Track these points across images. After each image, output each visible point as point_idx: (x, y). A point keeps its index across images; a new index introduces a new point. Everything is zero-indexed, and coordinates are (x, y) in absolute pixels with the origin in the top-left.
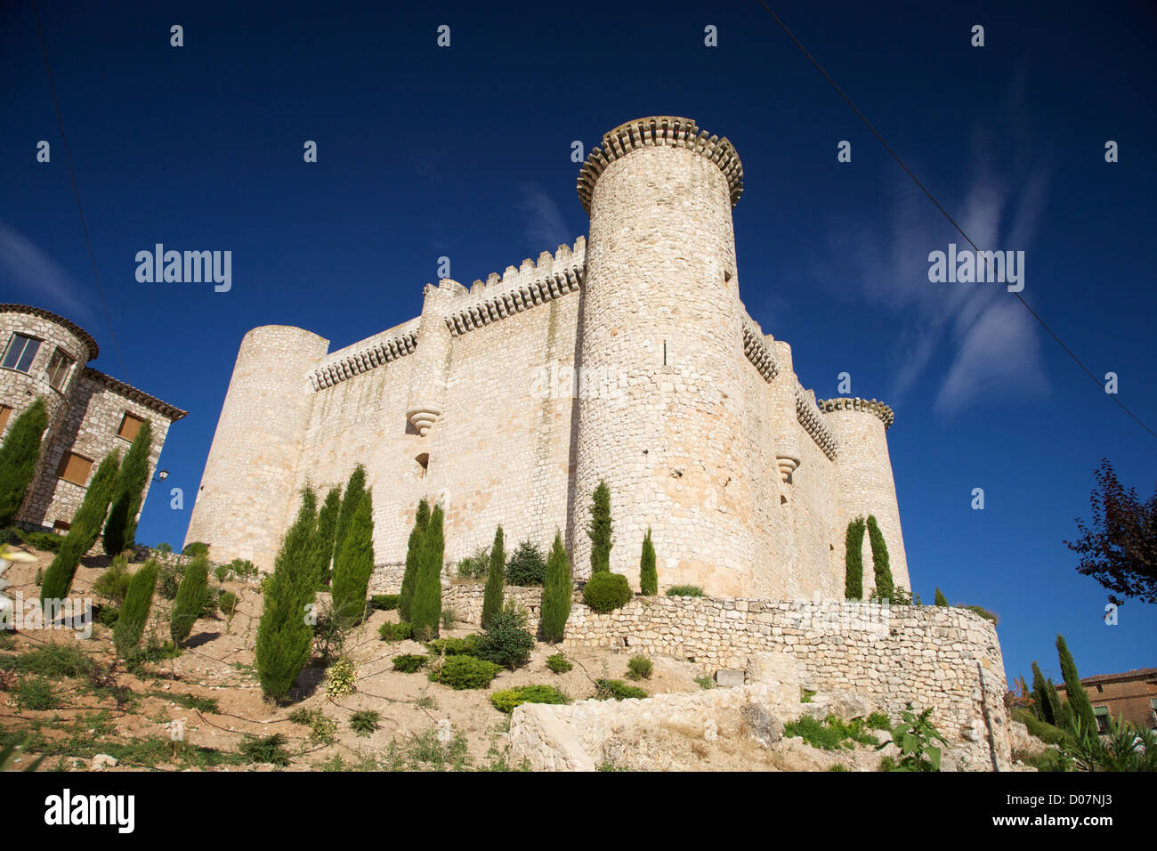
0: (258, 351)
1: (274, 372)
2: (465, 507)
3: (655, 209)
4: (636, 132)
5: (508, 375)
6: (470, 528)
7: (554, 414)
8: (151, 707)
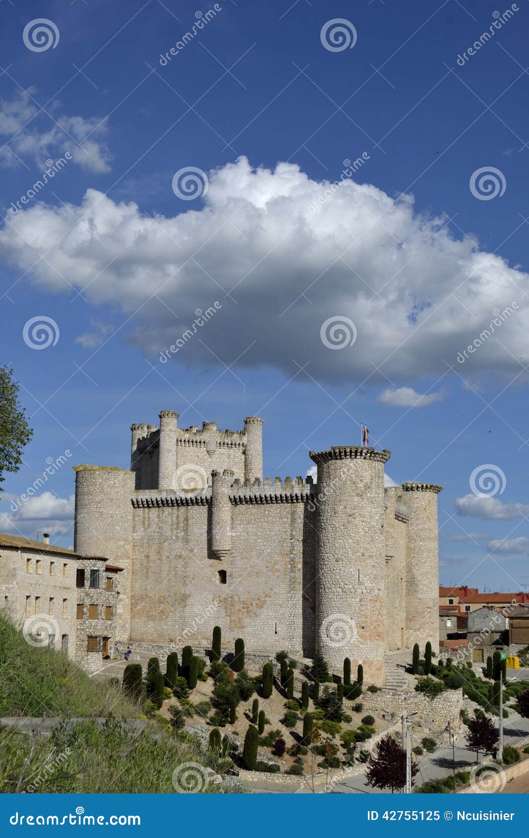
1: (114, 501)
2: (252, 605)
3: (356, 498)
4: (348, 452)
5: (269, 539)
6: (256, 616)
7: (297, 569)
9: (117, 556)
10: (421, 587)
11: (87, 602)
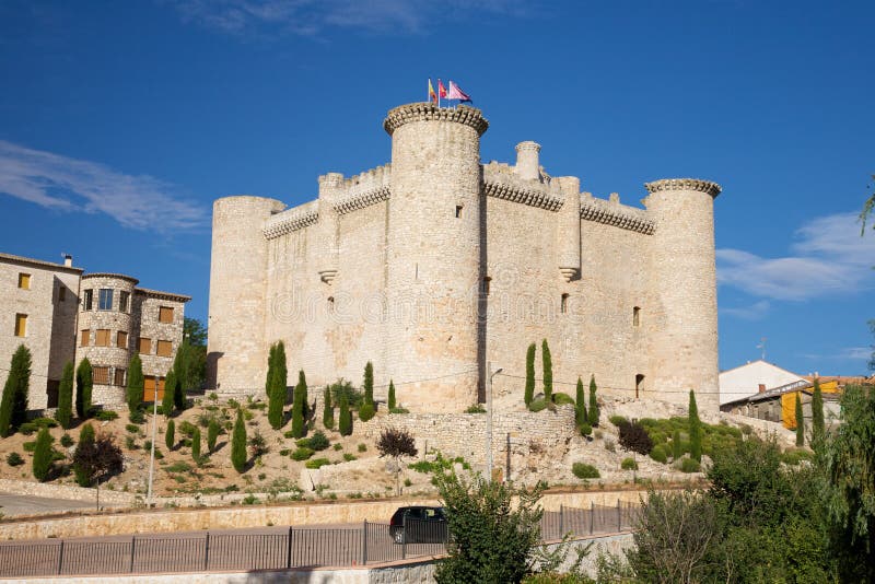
0: (225, 218)
1: (238, 233)
2: (353, 334)
3: (414, 173)
8: (207, 478)
9: (241, 296)
10: (672, 318)
11: (95, 326)
